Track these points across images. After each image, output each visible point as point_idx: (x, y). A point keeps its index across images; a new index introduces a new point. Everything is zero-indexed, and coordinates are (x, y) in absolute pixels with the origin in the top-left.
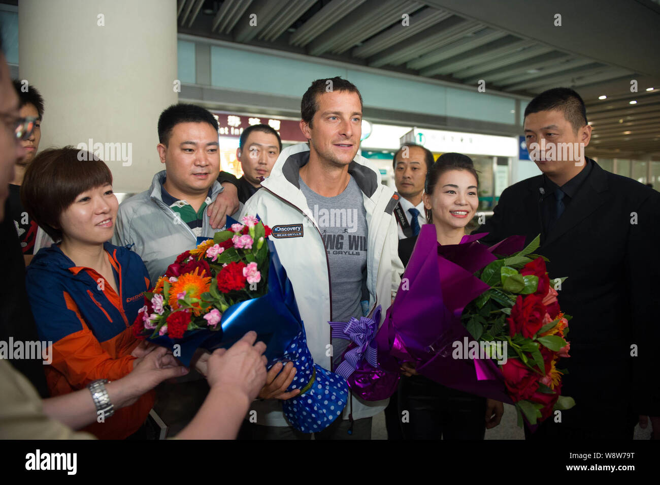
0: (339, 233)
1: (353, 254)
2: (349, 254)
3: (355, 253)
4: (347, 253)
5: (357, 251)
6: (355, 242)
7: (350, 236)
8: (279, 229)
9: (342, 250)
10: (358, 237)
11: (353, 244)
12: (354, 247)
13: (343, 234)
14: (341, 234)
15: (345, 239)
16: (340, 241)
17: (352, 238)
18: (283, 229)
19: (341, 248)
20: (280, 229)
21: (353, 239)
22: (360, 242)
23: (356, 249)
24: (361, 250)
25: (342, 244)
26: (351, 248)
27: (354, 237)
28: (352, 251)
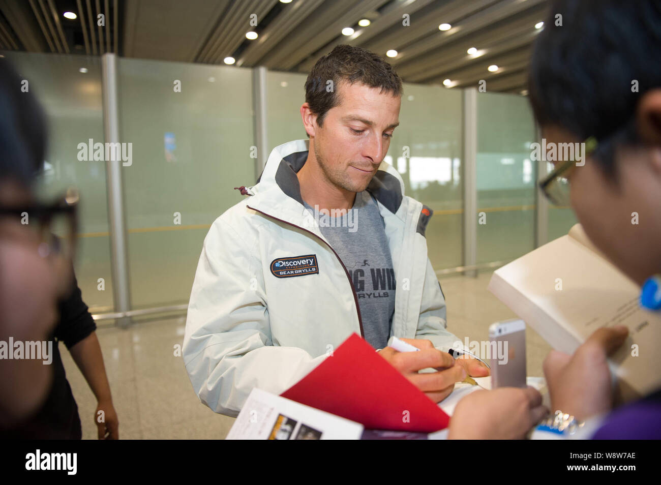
0: (357, 268)
1: (380, 296)
2: (374, 297)
3: (382, 294)
4: (372, 296)
5: (384, 291)
6: (381, 277)
7: (372, 270)
8: (281, 264)
9: (364, 292)
10: (383, 270)
11: (378, 281)
12: (380, 286)
13: (363, 268)
14: (360, 268)
15: (366, 274)
16: (360, 279)
17: (376, 272)
18: (289, 264)
19: (362, 288)
20: (284, 264)
21: (377, 274)
22: (386, 277)
23: (383, 288)
24: (390, 289)
25: (362, 282)
26: (376, 288)
27: (378, 270)
28: (378, 291)
